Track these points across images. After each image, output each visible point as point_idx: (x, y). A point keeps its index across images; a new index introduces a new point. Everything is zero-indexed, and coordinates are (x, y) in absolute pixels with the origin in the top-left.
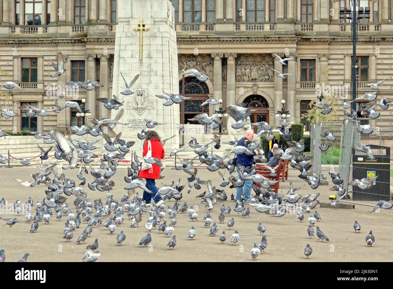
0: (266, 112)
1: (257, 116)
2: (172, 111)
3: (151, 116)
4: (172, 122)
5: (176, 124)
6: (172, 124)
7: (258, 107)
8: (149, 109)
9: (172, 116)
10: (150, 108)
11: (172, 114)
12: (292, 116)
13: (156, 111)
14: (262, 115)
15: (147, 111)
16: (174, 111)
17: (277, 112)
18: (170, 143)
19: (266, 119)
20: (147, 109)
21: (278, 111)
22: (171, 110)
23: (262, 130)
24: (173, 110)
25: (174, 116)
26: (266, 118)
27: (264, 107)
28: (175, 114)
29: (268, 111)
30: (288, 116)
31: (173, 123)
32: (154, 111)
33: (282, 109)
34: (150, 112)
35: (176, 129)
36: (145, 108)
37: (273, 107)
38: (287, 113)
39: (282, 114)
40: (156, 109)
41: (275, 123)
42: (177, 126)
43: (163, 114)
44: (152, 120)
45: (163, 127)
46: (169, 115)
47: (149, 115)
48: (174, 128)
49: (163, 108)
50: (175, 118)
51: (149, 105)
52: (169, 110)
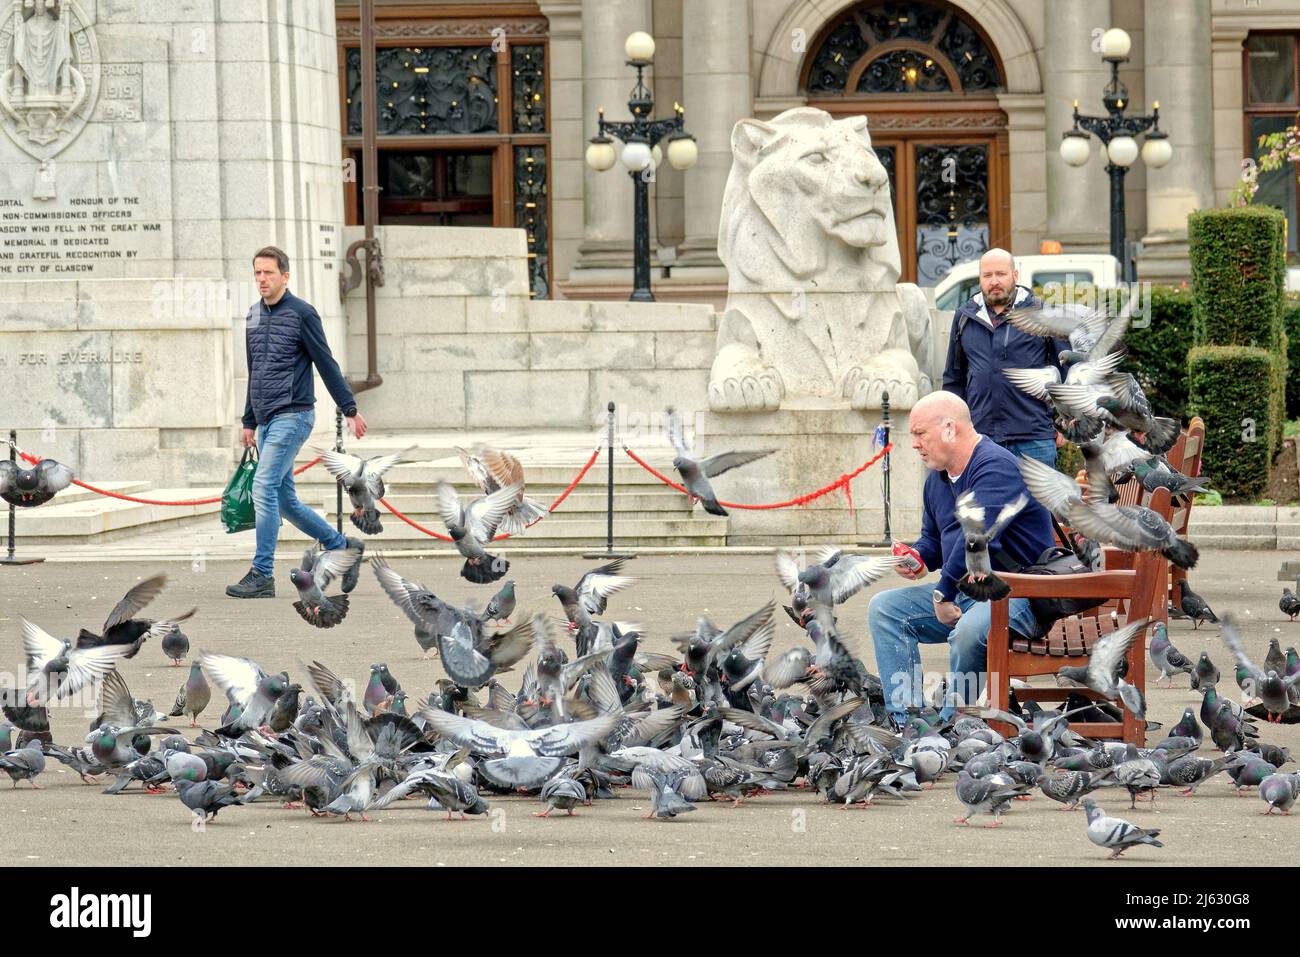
0: (986, 126)
1: (920, 153)
2: (286, 129)
3: (126, 166)
4: (289, 212)
5: (315, 227)
6: (290, 227)
7: (921, 86)
8: (110, 118)
9: (288, 169)
10: (118, 106)
11: (287, 155)
12: (1184, 152)
13: (166, 129)
14: (952, 151)
15: (98, 133)
16: (303, 130)
17: (1069, 124)
19: (985, 180)
20: (98, 116)
21: (1077, 117)
22: (276, 122)
23: (953, 262)
24: (294, 122)
25: (305, 173)
26: (984, 167)
27: (964, 85)
28: (305, 155)
29: (1003, 115)
30: (1157, 149)
31: (298, 221)
32: (151, 134)
33: (1110, 104)
34: (121, 141)
35: (318, 266)
36: (83, 105)
37: (1033, 83)
38: (1144, 127)
39: (1106, 139)
40: (163, 116)
41: (1051, 210)
42: (327, 241)
43: (217, 152)
44: (135, 201)
45: (219, 254)
46: (267, 160)
47: (111, 166)
48: (306, 255)
49: (220, 107)
50: (307, 184)
51: (115, 83)
52: (261, 124)
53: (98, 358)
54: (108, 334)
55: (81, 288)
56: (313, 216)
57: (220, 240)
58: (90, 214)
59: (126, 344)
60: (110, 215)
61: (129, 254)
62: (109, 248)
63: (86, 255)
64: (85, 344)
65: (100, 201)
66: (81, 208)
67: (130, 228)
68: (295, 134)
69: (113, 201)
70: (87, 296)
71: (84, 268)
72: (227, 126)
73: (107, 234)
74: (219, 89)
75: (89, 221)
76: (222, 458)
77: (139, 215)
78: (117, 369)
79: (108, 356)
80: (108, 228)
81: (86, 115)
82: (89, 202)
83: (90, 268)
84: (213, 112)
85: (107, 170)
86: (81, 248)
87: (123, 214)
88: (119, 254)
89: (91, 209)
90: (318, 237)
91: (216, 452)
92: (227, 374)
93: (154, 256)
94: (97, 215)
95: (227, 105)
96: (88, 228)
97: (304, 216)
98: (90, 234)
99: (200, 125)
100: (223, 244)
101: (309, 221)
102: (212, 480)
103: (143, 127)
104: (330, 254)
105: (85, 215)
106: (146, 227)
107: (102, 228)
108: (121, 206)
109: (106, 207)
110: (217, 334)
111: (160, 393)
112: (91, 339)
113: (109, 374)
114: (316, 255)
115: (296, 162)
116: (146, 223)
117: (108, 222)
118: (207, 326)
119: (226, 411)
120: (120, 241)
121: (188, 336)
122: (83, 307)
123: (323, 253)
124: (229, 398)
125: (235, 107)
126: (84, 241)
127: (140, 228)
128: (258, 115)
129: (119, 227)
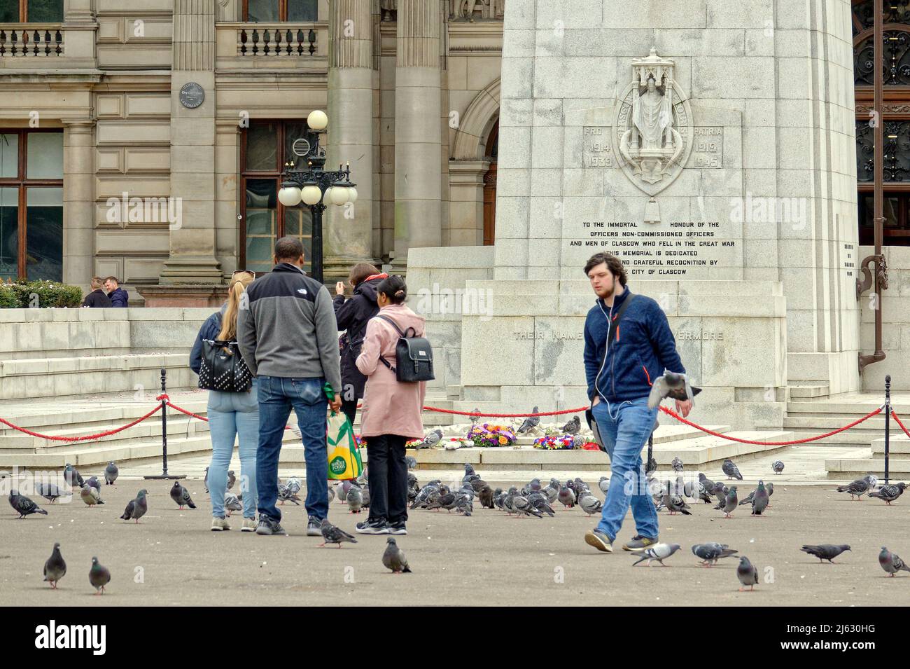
2: (824, 175)
3: (710, 200)
4: (825, 235)
5: (842, 246)
6: (825, 245)
8: (699, 166)
9: (824, 204)
10: (705, 157)
11: (824, 194)
13: (739, 174)
15: (691, 176)
16: (834, 177)
18: (815, 348)
20: (691, 164)
22: (817, 170)
24: (829, 171)
25: (835, 205)
28: (835, 195)
31: (830, 241)
32: (728, 178)
34: (707, 182)
35: (843, 273)
36: (681, 157)
40: (738, 165)
42: (849, 256)
43: (775, 191)
44: (716, 225)
45: (776, 264)
46: (810, 197)
47: (700, 199)
48: (835, 266)
49: (778, 159)
50: (837, 215)
51: (702, 141)
52: (806, 172)
53: (692, 336)
54: (699, 320)
55: (680, 286)
56: (841, 238)
57: (776, 253)
58: (684, 233)
59: (712, 327)
60: (699, 234)
61: (712, 262)
62: (697, 258)
63: (681, 263)
64: (683, 326)
65: (692, 224)
66: (678, 229)
67: (713, 244)
68: (829, 179)
69: (701, 225)
70: (685, 292)
71: (679, 272)
72: (783, 173)
73: (696, 248)
74: (777, 146)
75: (684, 239)
76: (779, 409)
77: (719, 235)
78: (706, 345)
79: (699, 335)
80: (697, 244)
81: (683, 163)
82: (684, 225)
83: (684, 272)
84: (773, 163)
85: (697, 202)
86: (678, 258)
87: (708, 234)
88: (704, 262)
89: (685, 230)
90: (844, 252)
91: (776, 405)
92: (783, 349)
93: (729, 265)
94: (689, 234)
95: (783, 158)
96: (683, 244)
97: (835, 238)
98: (684, 248)
99: (764, 172)
100: (779, 257)
101: (838, 241)
102: (772, 425)
103: (723, 173)
104: (851, 265)
105: (680, 234)
106: (724, 244)
107: (692, 244)
108: (706, 228)
109: (696, 229)
110: (777, 321)
111: (736, 362)
112: (687, 323)
113: (699, 347)
114: (842, 265)
115: (830, 199)
116: (724, 241)
117: (697, 240)
118: (770, 315)
119: (782, 376)
120: (705, 253)
121: (757, 323)
122: (682, 300)
123: (847, 265)
124: (783, 366)
125: (788, 160)
126: (680, 253)
127: (720, 244)
128: (804, 165)
129: (705, 243)
